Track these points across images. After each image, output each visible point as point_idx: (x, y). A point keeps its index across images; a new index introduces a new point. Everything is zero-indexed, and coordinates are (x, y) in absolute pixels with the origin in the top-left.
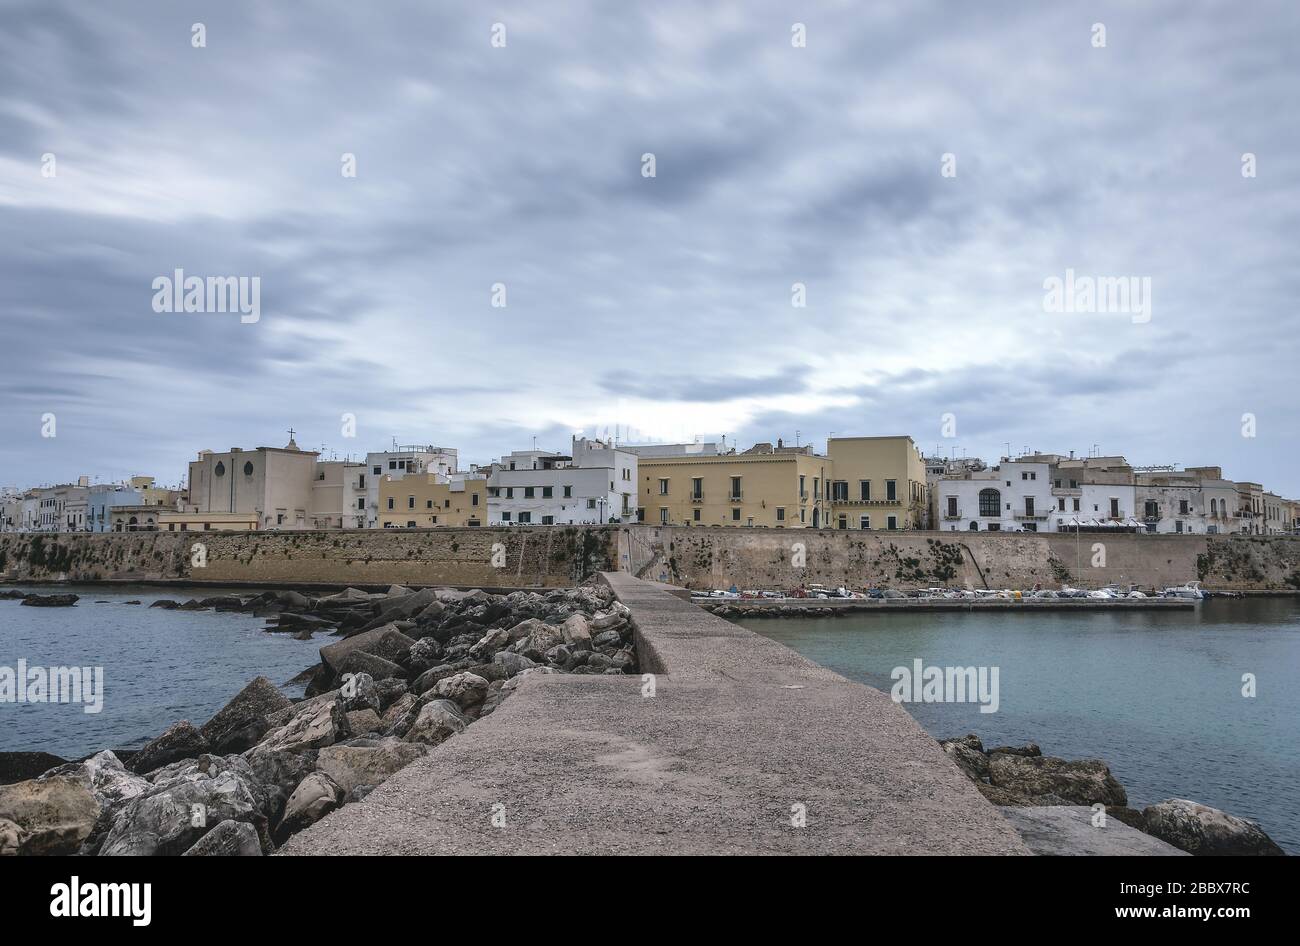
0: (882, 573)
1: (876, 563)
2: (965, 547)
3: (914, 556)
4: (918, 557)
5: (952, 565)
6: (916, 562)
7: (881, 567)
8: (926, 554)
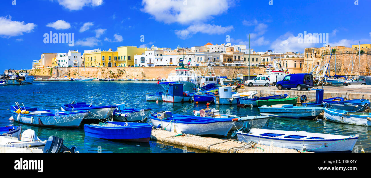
0: (107, 76)
1: (106, 74)
2: (125, 70)
3: (114, 72)
4: (115, 73)
5: (121, 74)
6: (114, 74)
7: (107, 75)
8: (116, 72)
